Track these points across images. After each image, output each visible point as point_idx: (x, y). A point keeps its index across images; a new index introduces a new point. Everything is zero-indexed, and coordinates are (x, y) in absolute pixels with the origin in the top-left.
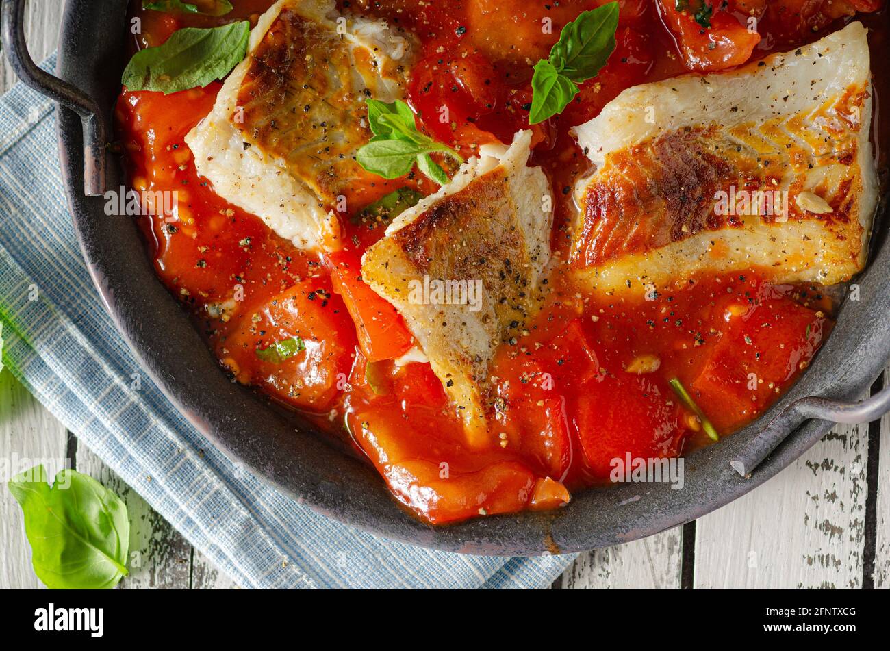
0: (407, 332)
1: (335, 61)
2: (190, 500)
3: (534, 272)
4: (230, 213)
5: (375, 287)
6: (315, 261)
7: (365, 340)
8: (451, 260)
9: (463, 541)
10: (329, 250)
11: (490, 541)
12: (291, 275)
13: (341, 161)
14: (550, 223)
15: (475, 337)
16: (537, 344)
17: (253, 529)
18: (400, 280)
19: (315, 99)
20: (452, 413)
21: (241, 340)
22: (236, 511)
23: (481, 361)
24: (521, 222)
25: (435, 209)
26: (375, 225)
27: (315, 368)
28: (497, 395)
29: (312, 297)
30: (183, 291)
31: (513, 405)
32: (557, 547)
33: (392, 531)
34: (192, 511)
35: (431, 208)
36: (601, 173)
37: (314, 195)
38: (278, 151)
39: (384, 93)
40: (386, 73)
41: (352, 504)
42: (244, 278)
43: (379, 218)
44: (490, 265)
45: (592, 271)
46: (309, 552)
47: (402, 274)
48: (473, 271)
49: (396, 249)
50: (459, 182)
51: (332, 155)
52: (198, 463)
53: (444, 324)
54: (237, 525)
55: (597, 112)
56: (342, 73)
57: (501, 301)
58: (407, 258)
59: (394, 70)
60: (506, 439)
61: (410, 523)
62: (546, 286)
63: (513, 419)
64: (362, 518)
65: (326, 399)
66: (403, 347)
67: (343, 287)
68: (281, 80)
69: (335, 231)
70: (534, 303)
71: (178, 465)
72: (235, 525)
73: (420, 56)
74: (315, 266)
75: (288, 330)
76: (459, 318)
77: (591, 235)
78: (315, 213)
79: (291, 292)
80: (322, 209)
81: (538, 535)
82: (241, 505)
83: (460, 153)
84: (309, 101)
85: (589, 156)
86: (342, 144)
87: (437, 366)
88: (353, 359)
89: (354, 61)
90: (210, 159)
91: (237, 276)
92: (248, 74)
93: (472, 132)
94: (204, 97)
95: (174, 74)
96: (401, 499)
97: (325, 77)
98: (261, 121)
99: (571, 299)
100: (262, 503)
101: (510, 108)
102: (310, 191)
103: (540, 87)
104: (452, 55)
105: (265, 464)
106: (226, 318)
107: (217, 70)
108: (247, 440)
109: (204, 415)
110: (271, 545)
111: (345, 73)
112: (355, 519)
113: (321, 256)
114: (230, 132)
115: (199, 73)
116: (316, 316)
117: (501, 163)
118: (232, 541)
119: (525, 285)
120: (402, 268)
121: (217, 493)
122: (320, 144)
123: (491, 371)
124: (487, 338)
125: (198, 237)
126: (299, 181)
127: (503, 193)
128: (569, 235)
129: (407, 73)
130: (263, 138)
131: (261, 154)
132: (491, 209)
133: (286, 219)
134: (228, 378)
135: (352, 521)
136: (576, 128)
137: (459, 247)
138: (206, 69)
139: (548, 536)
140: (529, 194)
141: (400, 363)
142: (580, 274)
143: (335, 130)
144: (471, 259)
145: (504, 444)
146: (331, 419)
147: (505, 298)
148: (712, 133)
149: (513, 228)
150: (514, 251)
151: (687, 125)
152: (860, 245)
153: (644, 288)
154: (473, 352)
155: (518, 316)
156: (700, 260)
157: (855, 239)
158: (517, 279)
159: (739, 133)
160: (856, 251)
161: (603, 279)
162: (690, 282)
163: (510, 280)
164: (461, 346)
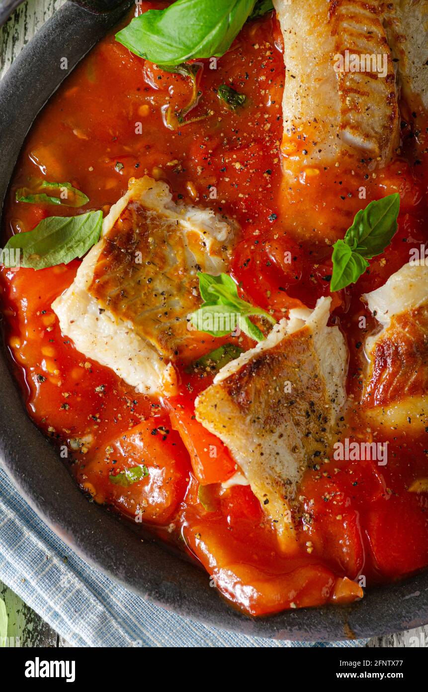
0: (232, 461)
1: (172, 242)
2: (57, 597)
3: (333, 411)
4: (88, 365)
5: (207, 425)
6: (156, 404)
7: (198, 467)
8: (267, 402)
9: (278, 629)
10: (168, 394)
11: (300, 629)
12: (137, 415)
13: (177, 323)
14: (345, 372)
15: (286, 464)
16: (336, 470)
17: (107, 621)
18: (227, 419)
19: (156, 273)
20: (268, 526)
21: (97, 468)
22: (94, 606)
23: (291, 483)
24: (323, 371)
25: (255, 361)
26: (205, 375)
27: (157, 490)
28: (304, 511)
29: (154, 433)
30: (50, 429)
31: (318, 519)
32: (354, 634)
33: (220, 622)
34: (58, 606)
35: (251, 360)
36: (387, 331)
37: (156, 350)
38: (127, 316)
39: (212, 268)
40: (213, 252)
41: (188, 601)
42: (99, 418)
43: (208, 369)
44: (298, 406)
45: (380, 410)
46: (152, 639)
47: (228, 414)
48: (285, 411)
49: (223, 394)
50: (273, 339)
51: (170, 318)
52: (63, 567)
53: (262, 454)
54: (95, 617)
55: (383, 282)
56: (178, 251)
57: (307, 435)
58: (232, 401)
59: (219, 249)
60: (312, 546)
61: (235, 615)
62: (343, 422)
63: (317, 530)
64: (196, 612)
65: (166, 515)
66: (229, 473)
67: (179, 424)
68: (129, 258)
69: (173, 379)
70: (333, 436)
71: (47, 569)
72: (93, 617)
73: (240, 237)
74: (156, 408)
75: (135, 460)
76: (273, 449)
77: (379, 380)
78: (157, 365)
79: (138, 429)
80: (162, 362)
81: (338, 624)
82: (98, 601)
83: (274, 316)
84: (151, 275)
85: (378, 317)
86: (178, 309)
87: (257, 488)
88: (188, 483)
89: (186, 242)
90: (72, 322)
91: (94, 417)
92: (102, 253)
93: (284, 299)
94: (66, 272)
95: (42, 254)
96: (228, 596)
97: (164, 255)
98: (113, 291)
99: (363, 433)
100: (114, 600)
101: (313, 279)
102: (153, 347)
103: (339, 261)
104: (266, 237)
105: (118, 568)
106: (85, 450)
107: (77, 250)
108: (103, 549)
109: (68, 529)
110: (122, 633)
111: (180, 252)
112: (190, 612)
113: (161, 400)
114: (88, 300)
115: (62, 253)
116: (158, 448)
117: (307, 324)
118: (91, 630)
119: (326, 422)
120: (228, 410)
121: (78, 591)
122: (160, 309)
123: (299, 491)
124: (296, 465)
125: (62, 385)
126: (144, 340)
127: (308, 348)
128: (361, 381)
129: (230, 252)
130: (115, 305)
131: (113, 318)
132: (299, 360)
133: (133, 370)
134: (87, 498)
135: (188, 613)
136: (366, 295)
137: (273, 391)
138: (68, 249)
139: (347, 625)
140: (329, 349)
141: (226, 486)
142: (369, 413)
143: (172, 298)
144: (283, 401)
145: (309, 550)
146: (170, 531)
147: (310, 432)
149: (316, 376)
150: (317, 395)
153: (421, 423)
154: (284, 477)
155: (320, 447)
158: (320, 417)
161: (389, 417)
163: (314, 418)
164: (275, 471)
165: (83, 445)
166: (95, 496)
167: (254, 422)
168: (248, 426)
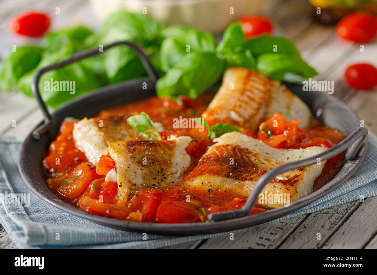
8: (142, 156)
15: (138, 178)
18: (121, 150)
20: (116, 198)
23: (135, 185)
24: (174, 161)
44: (155, 165)
49: (125, 144)
53: (129, 167)
58: (127, 147)
60: (131, 205)
63: (136, 199)
76: (135, 170)
85: (208, 151)
87: (119, 178)
117: (176, 139)
119: (165, 178)
120: (124, 148)
124: (142, 182)
137: (147, 153)
144: (149, 159)
145: (129, 206)
146: (73, 202)
147: (155, 178)
148: (255, 155)
149: (170, 160)
150: (166, 167)
151: (247, 148)
152: (294, 195)
153: (207, 186)
154: (134, 182)
155: (157, 184)
156: (233, 186)
157: (293, 192)
158: (163, 175)
159: (265, 160)
160: (291, 195)
161: (194, 183)
162: (225, 191)
163: (160, 175)
164: (131, 177)
165: (57, 175)
166: (50, 184)
167: (133, 157)
168: (129, 156)
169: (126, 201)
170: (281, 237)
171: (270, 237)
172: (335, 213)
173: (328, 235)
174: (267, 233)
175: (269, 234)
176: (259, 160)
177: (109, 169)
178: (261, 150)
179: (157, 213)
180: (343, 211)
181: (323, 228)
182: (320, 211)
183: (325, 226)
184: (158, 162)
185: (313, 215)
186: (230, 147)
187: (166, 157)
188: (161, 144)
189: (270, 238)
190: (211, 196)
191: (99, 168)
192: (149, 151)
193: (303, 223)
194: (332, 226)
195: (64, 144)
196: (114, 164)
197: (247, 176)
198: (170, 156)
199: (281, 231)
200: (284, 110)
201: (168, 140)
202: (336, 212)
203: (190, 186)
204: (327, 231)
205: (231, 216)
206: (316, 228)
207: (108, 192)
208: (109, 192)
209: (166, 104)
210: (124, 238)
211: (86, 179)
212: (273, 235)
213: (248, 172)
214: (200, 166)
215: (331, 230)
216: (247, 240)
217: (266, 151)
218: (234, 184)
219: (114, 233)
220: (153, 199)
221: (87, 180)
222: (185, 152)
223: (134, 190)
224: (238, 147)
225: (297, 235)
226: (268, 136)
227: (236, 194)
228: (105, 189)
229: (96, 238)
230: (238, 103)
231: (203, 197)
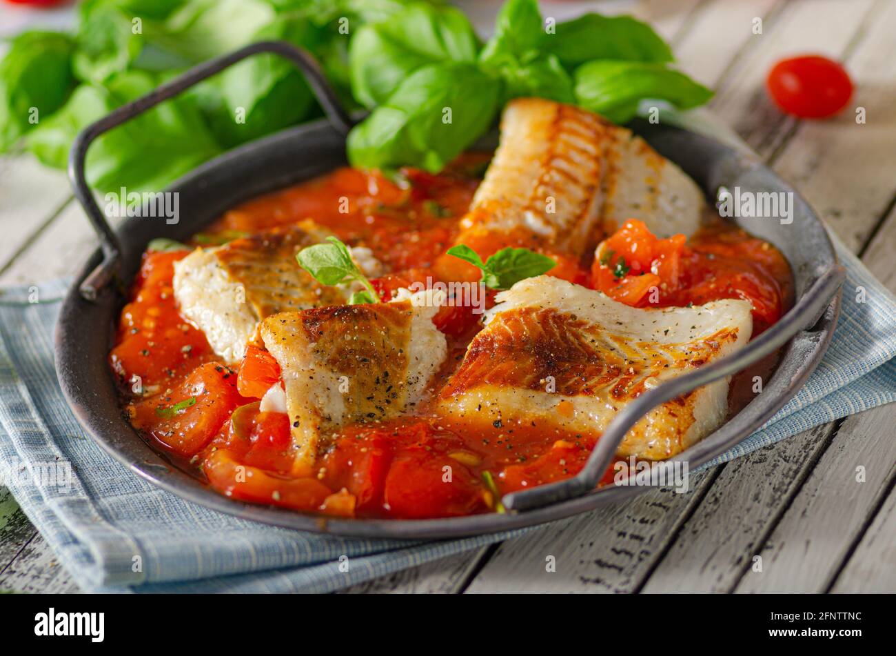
3: (406, 392)
13: (289, 306)
14: (435, 369)
18: (290, 335)
21: (149, 404)
23: (330, 421)
24: (410, 352)
29: (219, 369)
31: (341, 447)
44: (370, 366)
47: (294, 332)
48: (354, 361)
49: (297, 318)
51: (283, 300)
53: (311, 378)
57: (368, 398)
58: (303, 326)
60: (325, 473)
63: (336, 459)
65: (194, 445)
70: (395, 412)
76: (326, 381)
78: (250, 329)
85: (486, 323)
86: (295, 297)
87: (291, 404)
99: (428, 417)
102: (253, 314)
106: (147, 395)
109: (86, 411)
117: (410, 299)
119: (394, 397)
120: (296, 330)
122: (277, 290)
124: (344, 410)
126: (248, 303)
127: (403, 324)
131: (227, 276)
132: (388, 328)
133: (226, 328)
137: (349, 338)
140: (426, 338)
142: (443, 403)
143: (294, 289)
145: (320, 476)
146: (192, 461)
147: (373, 397)
148: (592, 330)
149: (401, 351)
150: (395, 369)
151: (573, 313)
152: (688, 427)
153: (491, 413)
154: (326, 411)
155: (377, 412)
156: (548, 410)
157: (685, 419)
158: (389, 389)
159: (617, 339)
160: (682, 429)
161: (461, 405)
162: (533, 424)
163: (382, 388)
164: (318, 401)
165: (147, 392)
166: (133, 419)
167: (318, 351)
168: (309, 351)
169: (312, 461)
170: (665, 530)
171: (640, 530)
172: (779, 458)
173: (770, 520)
174: (634, 520)
175: (637, 522)
176: (603, 342)
177: (268, 385)
178: (605, 315)
179: (386, 490)
180: (797, 454)
181: (757, 502)
182: (747, 457)
183: (760, 497)
184: (375, 357)
185: (731, 467)
186: (534, 315)
187: (391, 344)
188: (378, 314)
189: (642, 534)
190: (501, 436)
191: (245, 382)
192: (353, 332)
193: (710, 491)
194: (777, 496)
195: (153, 312)
196: (278, 369)
197: (578, 383)
198: (402, 340)
199: (664, 514)
200: (643, 198)
201: (394, 300)
202: (781, 457)
203: (451, 412)
204: (767, 510)
205: (554, 497)
206: (741, 501)
207: (269, 439)
208: (271, 438)
209: (373, 188)
210: (316, 554)
211: (215, 405)
212: (648, 526)
213: (580, 373)
214: (471, 362)
215: (776, 508)
216: (592, 540)
217: (615, 318)
218: (551, 405)
219: (294, 545)
220: (375, 457)
221: (217, 409)
222: (434, 327)
223: (328, 433)
224: (553, 314)
225: (702, 523)
226: (616, 278)
227: (557, 429)
228: (261, 431)
229: (254, 559)
230: (541, 190)
231: (485, 441)
